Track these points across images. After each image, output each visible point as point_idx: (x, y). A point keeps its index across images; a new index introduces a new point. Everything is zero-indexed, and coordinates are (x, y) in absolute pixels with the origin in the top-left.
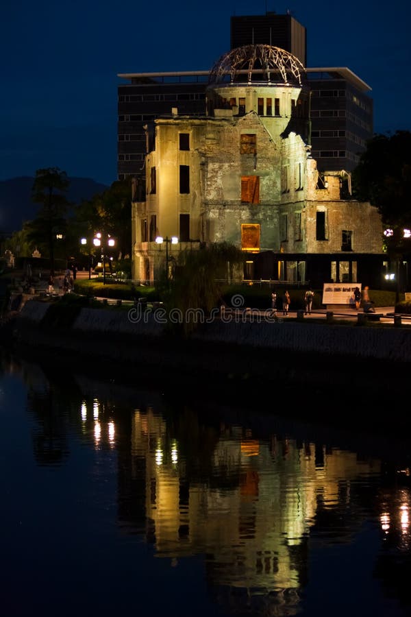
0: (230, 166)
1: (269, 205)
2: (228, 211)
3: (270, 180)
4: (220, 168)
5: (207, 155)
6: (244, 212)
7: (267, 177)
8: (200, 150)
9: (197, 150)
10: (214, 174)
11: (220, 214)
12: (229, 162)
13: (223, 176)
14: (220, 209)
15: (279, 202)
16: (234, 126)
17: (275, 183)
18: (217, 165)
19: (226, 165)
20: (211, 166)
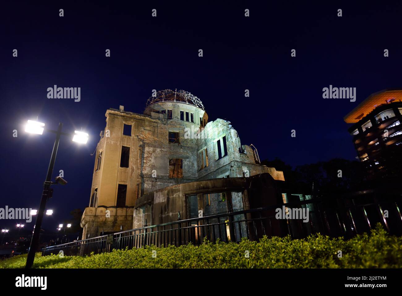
0: (161, 151)
1: (190, 179)
2: (159, 183)
3: (190, 162)
4: (154, 151)
5: (144, 141)
6: (171, 184)
7: (188, 160)
8: (139, 137)
9: (138, 136)
10: (149, 155)
11: (152, 186)
12: (161, 148)
13: (156, 158)
14: (153, 181)
15: (196, 178)
16: (165, 124)
17: (193, 164)
18: (151, 149)
19: (158, 150)
20: (147, 149)
